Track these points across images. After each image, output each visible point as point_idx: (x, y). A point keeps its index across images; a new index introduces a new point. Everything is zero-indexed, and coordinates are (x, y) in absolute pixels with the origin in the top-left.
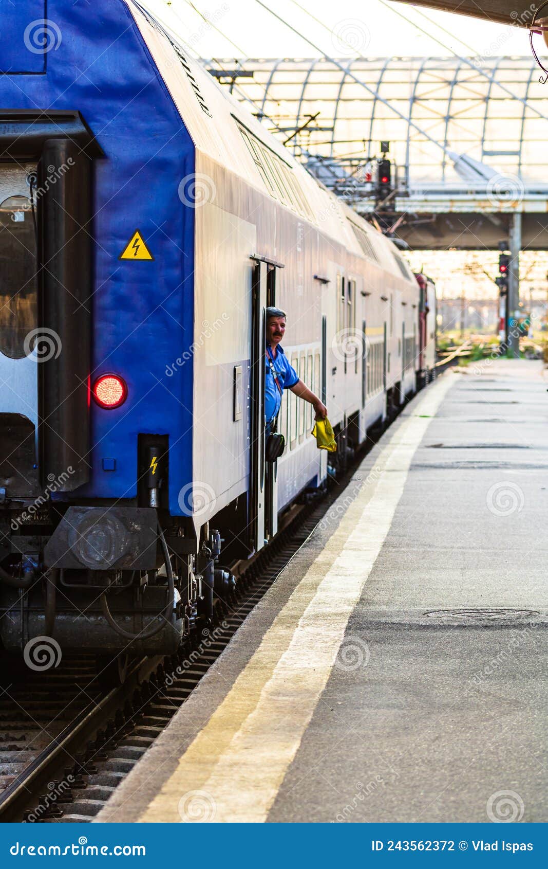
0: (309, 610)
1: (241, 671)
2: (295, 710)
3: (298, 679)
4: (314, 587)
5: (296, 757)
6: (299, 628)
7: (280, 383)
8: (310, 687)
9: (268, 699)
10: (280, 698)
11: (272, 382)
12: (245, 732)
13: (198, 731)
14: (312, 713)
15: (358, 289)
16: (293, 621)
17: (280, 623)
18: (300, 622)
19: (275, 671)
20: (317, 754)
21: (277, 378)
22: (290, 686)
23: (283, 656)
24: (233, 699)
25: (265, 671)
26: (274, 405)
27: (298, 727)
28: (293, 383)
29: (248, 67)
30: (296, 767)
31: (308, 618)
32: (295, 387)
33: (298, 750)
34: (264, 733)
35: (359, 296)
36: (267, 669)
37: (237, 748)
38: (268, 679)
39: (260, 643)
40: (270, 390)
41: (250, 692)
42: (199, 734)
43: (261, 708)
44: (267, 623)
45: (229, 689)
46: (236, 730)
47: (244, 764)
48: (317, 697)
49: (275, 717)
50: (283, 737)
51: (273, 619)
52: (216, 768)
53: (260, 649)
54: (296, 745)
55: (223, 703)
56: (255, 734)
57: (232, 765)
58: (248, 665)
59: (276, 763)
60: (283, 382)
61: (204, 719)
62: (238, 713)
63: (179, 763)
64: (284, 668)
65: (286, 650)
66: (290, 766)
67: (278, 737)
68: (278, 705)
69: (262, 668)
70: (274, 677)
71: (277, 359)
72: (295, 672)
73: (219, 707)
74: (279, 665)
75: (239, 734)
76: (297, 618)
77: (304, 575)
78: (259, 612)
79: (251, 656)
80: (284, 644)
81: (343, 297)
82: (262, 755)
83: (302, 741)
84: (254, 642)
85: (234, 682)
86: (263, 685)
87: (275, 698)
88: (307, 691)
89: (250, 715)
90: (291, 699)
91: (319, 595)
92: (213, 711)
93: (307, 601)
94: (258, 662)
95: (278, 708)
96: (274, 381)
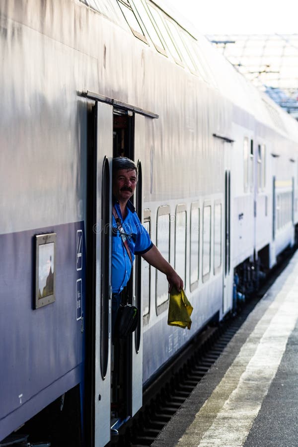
0: (266, 335)
1: (228, 368)
2: (258, 388)
3: (260, 372)
4: (269, 322)
5: (259, 414)
6: (261, 344)
7: (130, 246)
8: (267, 376)
9: (244, 383)
10: (250, 382)
11: (120, 246)
12: (231, 400)
13: (206, 400)
14: (268, 390)
15: (267, 151)
16: (257, 340)
17: (250, 341)
18: (261, 340)
19: (247, 367)
20: (270, 413)
21: (127, 241)
22: (256, 375)
23: (252, 359)
24: (225, 382)
25: (241, 367)
26: (123, 273)
27: (260, 398)
28: (145, 248)
29: (232, 39)
30: (258, 420)
31: (265, 339)
32: (147, 254)
33: (260, 411)
34: (241, 401)
35: (269, 158)
36: (242, 366)
37: (227, 409)
38: (243, 372)
39: (239, 352)
40: (117, 255)
41: (234, 379)
42: (206, 401)
43: (240, 388)
44: (243, 341)
45: (223, 377)
46: (226, 399)
47: (231, 418)
48: (270, 382)
49: (247, 392)
50: (251, 403)
51: (246, 339)
52: (215, 420)
53: (239, 355)
54: (259, 408)
55: (219, 385)
56: (237, 402)
57: (224, 418)
58: (233, 364)
59: (248, 418)
60: (134, 245)
61: (208, 393)
62: (228, 390)
63: (195, 417)
64: (252, 366)
65: (253, 356)
66: (255, 420)
67: (249, 403)
68: (249, 386)
69: (240, 366)
70: (247, 370)
71: (127, 219)
72: (258, 368)
73: (217, 387)
74: (249, 364)
75: (228, 401)
76: (259, 338)
77: (263, 315)
78: (239, 335)
79: (234, 359)
80: (252, 352)
81: (251, 156)
82: (240, 413)
83: (262, 405)
84: (236, 351)
85: (225, 373)
86: (241, 375)
87: (247, 382)
88: (265, 378)
89: (234, 392)
90: (256, 383)
91: (271, 326)
92: (214, 389)
93: (265, 330)
94: (238, 363)
95: (249, 387)
96: (123, 245)
